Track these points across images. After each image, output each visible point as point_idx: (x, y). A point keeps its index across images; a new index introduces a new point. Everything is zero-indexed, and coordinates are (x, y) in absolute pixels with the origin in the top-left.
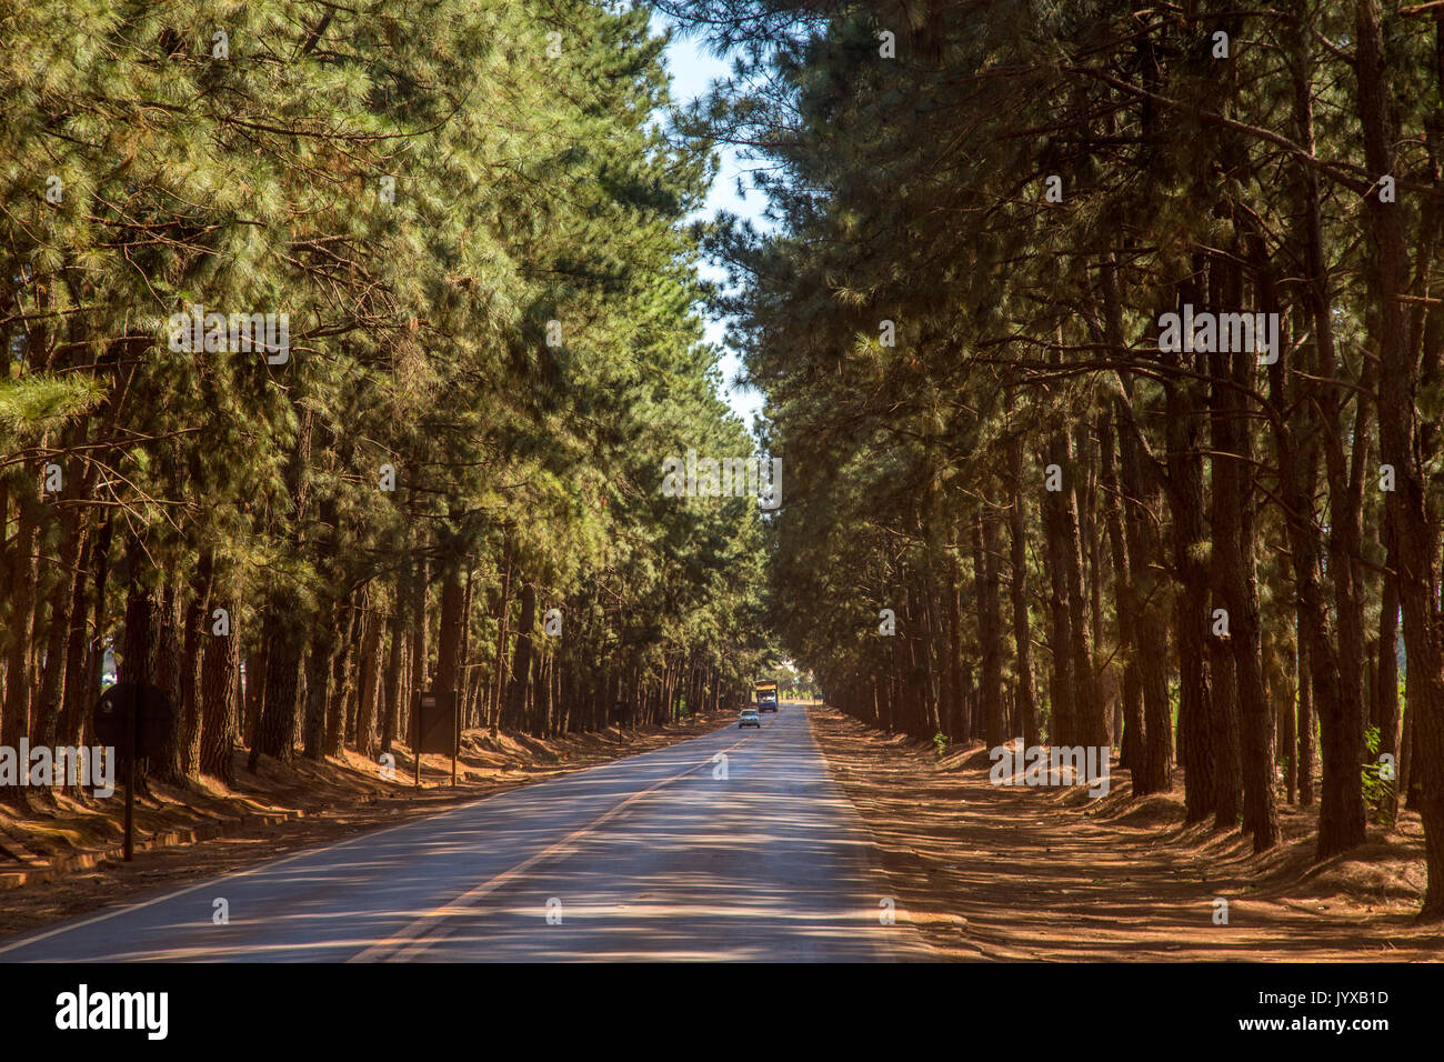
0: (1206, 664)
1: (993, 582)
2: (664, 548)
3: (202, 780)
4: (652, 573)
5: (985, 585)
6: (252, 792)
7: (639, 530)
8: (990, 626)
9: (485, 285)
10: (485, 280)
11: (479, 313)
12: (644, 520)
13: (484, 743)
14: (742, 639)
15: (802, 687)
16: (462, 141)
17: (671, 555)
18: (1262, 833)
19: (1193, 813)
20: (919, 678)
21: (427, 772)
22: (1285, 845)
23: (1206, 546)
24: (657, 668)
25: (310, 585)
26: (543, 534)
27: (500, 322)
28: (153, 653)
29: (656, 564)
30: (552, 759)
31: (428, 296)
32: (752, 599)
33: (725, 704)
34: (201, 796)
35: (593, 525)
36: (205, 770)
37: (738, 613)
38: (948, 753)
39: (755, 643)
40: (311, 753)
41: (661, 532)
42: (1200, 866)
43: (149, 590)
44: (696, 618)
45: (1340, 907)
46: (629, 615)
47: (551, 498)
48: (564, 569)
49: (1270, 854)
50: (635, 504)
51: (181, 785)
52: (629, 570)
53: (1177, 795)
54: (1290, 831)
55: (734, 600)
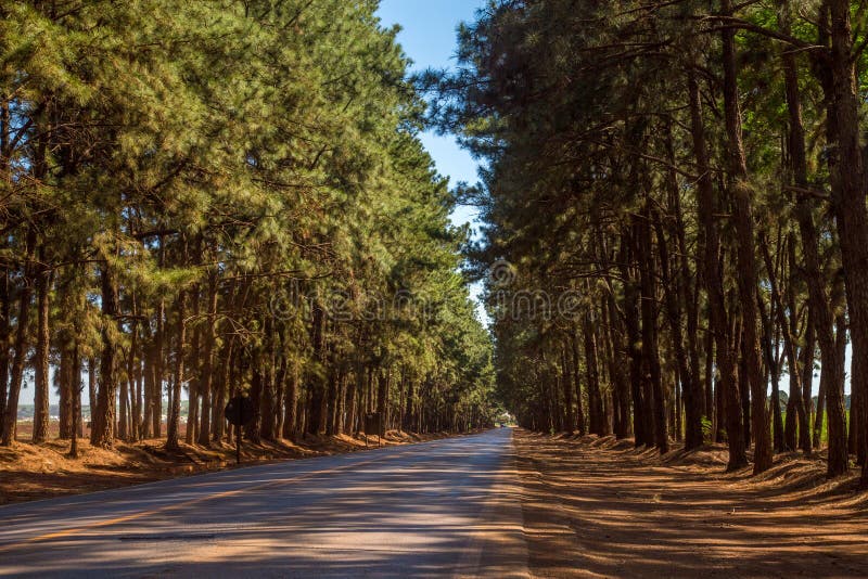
0: (642, 388)
1: (569, 375)
2: (458, 368)
3: (283, 441)
4: (454, 377)
5: (566, 375)
6: (301, 446)
7: (450, 362)
8: (567, 389)
9: (378, 259)
10: (378, 257)
11: (375, 269)
12: (451, 359)
13: (396, 434)
14: (490, 404)
15: (512, 421)
16: (364, 201)
17: (461, 370)
18: (663, 448)
19: (638, 444)
20: (546, 412)
21: (370, 442)
22: (672, 452)
23: (641, 344)
24: (459, 412)
25: (320, 370)
26: (412, 359)
27: (383, 272)
28: (262, 393)
29: (456, 374)
30: (419, 440)
31: (352, 258)
32: (492, 390)
33: (485, 426)
34: (283, 447)
35: (430, 357)
36: (285, 437)
37: (487, 394)
38: (555, 435)
39: (494, 406)
40: (328, 434)
41: (457, 362)
42: (640, 461)
43: (260, 371)
44: (472, 396)
45: (694, 469)
46: (448, 393)
47: (414, 346)
48: (421, 372)
49: (667, 454)
50: (447, 352)
51: (275, 442)
52: (447, 376)
53: (632, 440)
54: (673, 447)
55: (486, 390)
